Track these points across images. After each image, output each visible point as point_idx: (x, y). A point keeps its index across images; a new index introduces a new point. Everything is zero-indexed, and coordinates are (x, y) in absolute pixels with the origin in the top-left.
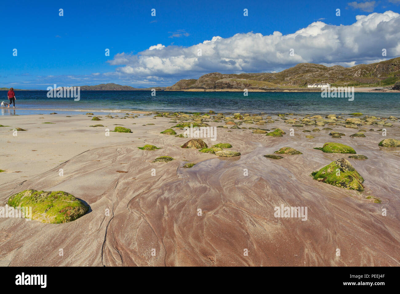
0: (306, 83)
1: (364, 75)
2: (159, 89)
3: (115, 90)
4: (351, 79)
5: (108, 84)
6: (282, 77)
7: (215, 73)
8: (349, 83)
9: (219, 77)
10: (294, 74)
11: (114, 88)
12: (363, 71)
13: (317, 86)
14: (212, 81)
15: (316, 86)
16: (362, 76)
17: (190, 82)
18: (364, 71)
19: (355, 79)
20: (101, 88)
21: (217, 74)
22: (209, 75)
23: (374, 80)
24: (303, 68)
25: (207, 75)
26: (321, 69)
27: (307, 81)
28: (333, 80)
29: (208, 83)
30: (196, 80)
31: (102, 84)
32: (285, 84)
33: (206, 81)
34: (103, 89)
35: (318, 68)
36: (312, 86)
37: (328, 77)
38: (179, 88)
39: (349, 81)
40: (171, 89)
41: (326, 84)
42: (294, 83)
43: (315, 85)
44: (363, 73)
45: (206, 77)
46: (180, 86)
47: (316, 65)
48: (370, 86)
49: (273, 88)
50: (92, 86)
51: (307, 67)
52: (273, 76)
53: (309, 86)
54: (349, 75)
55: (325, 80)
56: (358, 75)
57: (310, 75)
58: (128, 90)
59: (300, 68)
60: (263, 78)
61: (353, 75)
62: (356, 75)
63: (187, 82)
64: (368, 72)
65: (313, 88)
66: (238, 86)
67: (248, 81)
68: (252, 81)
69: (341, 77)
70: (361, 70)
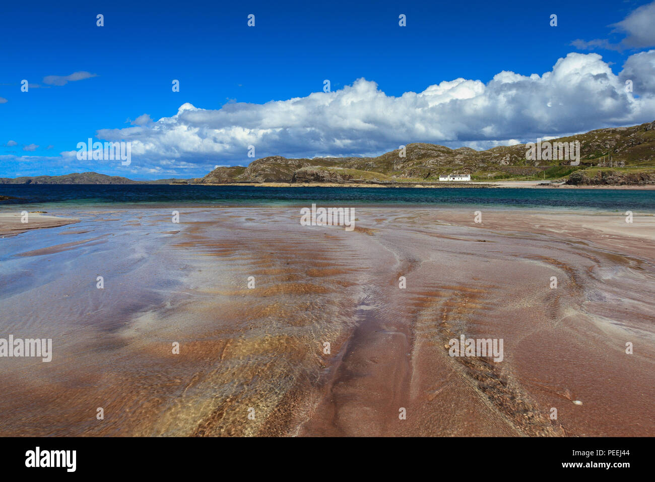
0: (429, 174)
1: (514, 163)
3: (98, 183)
4: (496, 168)
5: (85, 173)
6: (387, 163)
7: (274, 156)
8: (494, 174)
9: (283, 163)
11: (97, 180)
12: (513, 156)
13: (454, 179)
14: (273, 170)
15: (451, 179)
16: (512, 164)
17: (234, 171)
18: (515, 157)
19: (502, 168)
20: (73, 180)
21: (278, 159)
22: (265, 160)
23: (532, 170)
24: (417, 150)
25: (263, 160)
26: (443, 152)
27: (430, 170)
28: (471, 170)
29: (265, 173)
30: (245, 168)
31: (75, 174)
32: (396, 175)
33: (263, 170)
34: (77, 182)
35: (439, 151)
36: (446, 179)
37: (460, 165)
38: (217, 181)
39: (494, 172)
40: (202, 182)
41: (466, 176)
42: (410, 174)
43: (451, 177)
44: (514, 159)
45: (262, 163)
46: (218, 178)
47: (436, 147)
48: (527, 178)
49: (388, 182)
50: (56, 177)
51: (423, 149)
52: (371, 162)
53: (441, 179)
54: (493, 163)
55: (459, 169)
56: (506, 163)
57: (433, 162)
58: (122, 183)
60: (356, 166)
61: (500, 163)
62: (503, 162)
63: (228, 171)
64: (520, 159)
65: (448, 181)
66: (333, 178)
67: (346, 171)
68: (353, 171)
69: (481, 165)
70: (509, 155)
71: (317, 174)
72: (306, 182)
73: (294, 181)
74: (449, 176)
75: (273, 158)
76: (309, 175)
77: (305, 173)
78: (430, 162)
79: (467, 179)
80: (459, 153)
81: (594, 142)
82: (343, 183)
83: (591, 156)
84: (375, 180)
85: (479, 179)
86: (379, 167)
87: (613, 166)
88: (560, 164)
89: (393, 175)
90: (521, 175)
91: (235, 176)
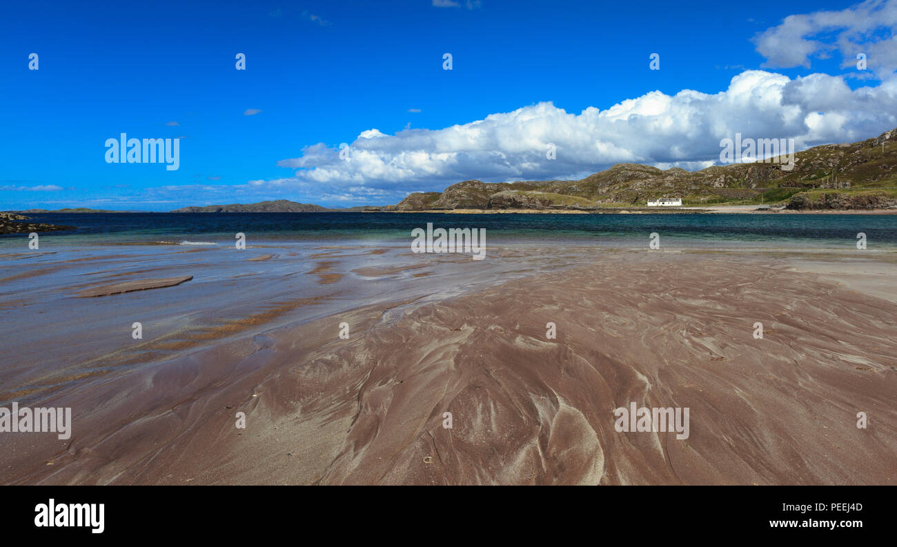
0: (637, 199)
1: (729, 185)
2: (376, 210)
3: (290, 211)
4: (710, 191)
5: (277, 201)
6: (590, 187)
7: (471, 180)
8: (708, 198)
9: (480, 188)
10: (609, 183)
11: (289, 208)
12: (727, 177)
13: (663, 204)
14: (469, 195)
15: (661, 204)
16: (727, 186)
17: (429, 197)
18: (729, 178)
19: (716, 191)
20: (265, 208)
21: (476, 183)
22: (461, 184)
23: (748, 193)
24: (623, 172)
25: (459, 185)
26: (652, 173)
28: (682, 193)
29: (461, 199)
30: (440, 194)
32: (601, 199)
33: (459, 195)
34: (268, 210)
35: (648, 172)
36: (655, 204)
37: (670, 188)
38: (411, 208)
39: (708, 195)
40: (396, 209)
41: (677, 200)
42: (616, 199)
43: (660, 201)
44: (728, 181)
45: (458, 189)
46: (412, 205)
47: (644, 167)
49: (591, 208)
51: (631, 170)
52: (575, 186)
53: (650, 204)
54: (706, 185)
55: (670, 192)
56: (720, 185)
57: (641, 185)
58: (314, 211)
59: (618, 172)
60: (558, 190)
61: (713, 185)
62: (717, 184)
63: (423, 197)
64: (736, 180)
65: (657, 206)
66: (531, 203)
67: (546, 195)
68: (554, 195)
69: (693, 187)
70: (724, 176)
71: (514, 199)
72: (503, 208)
73: (489, 207)
74: (658, 201)
75: (470, 182)
76: (505, 200)
77: (501, 198)
78: (638, 184)
79: (678, 203)
80: (669, 175)
81: (816, 160)
82: (543, 209)
83: (813, 176)
84: (577, 206)
85: (692, 204)
86: (583, 191)
87: (838, 187)
88: (779, 186)
89: (598, 200)
90: (737, 199)
91: (430, 203)
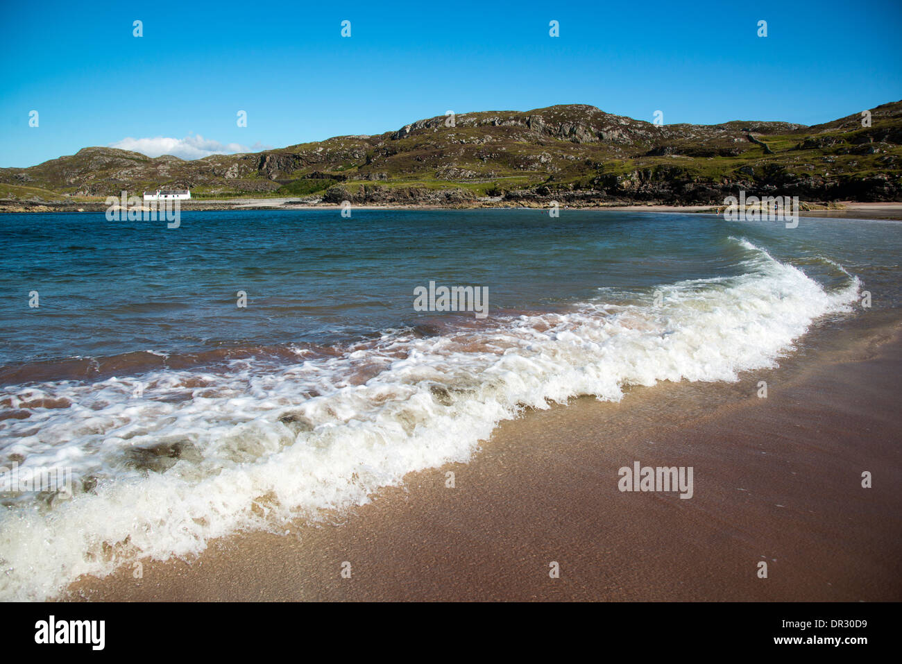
1: (244, 175)
4: (221, 183)
6: (50, 176)
8: (219, 191)
10: (77, 171)
12: (242, 166)
13: (166, 197)
15: (163, 198)
16: (242, 177)
19: (230, 183)
23: (269, 185)
24: (97, 157)
26: (137, 160)
28: (187, 185)
32: (69, 192)
35: (132, 158)
36: (155, 198)
37: (167, 178)
39: (220, 187)
41: (185, 193)
42: (94, 190)
43: (161, 194)
44: (243, 171)
47: (125, 153)
49: (59, 202)
51: (108, 156)
52: (24, 174)
53: (147, 198)
55: (169, 184)
56: (234, 175)
57: (127, 174)
59: (90, 158)
61: (225, 175)
64: (251, 170)
69: (200, 178)
70: (237, 165)
74: (158, 193)
78: (122, 173)
79: (186, 197)
80: (160, 163)
85: (202, 196)
86: (38, 181)
88: (304, 178)
89: (66, 192)
90: (257, 191)
